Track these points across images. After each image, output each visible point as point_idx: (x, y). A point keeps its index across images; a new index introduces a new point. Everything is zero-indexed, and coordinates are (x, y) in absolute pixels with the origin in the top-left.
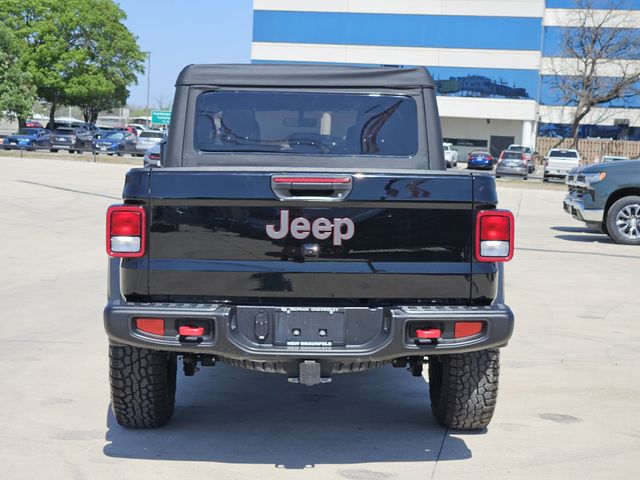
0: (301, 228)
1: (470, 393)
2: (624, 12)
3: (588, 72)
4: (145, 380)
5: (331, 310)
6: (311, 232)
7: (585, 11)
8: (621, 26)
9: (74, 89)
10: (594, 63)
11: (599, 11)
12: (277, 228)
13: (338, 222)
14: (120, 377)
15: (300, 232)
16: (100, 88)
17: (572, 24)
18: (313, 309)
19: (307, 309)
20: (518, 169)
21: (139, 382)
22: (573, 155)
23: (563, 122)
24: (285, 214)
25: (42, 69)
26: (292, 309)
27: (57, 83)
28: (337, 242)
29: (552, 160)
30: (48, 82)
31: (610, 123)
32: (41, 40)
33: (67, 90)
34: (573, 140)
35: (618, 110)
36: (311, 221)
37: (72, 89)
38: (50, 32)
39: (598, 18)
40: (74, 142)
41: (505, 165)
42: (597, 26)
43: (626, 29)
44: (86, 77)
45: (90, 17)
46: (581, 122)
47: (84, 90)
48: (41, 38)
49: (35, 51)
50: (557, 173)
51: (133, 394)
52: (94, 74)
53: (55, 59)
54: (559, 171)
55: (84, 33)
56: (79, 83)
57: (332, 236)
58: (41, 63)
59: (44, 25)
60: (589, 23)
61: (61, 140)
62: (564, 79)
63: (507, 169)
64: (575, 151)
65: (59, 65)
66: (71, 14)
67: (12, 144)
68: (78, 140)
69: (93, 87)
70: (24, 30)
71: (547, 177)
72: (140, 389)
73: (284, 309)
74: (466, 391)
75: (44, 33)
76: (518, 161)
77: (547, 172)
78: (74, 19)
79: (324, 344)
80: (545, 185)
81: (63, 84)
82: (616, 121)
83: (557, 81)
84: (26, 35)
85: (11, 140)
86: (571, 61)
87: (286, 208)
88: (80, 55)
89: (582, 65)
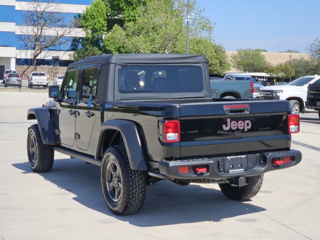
0: (234, 125)
2: (55, 4)
3: (39, 34)
4: (141, 194)
5: (243, 156)
6: (237, 126)
7: (36, 3)
8: (54, 11)
10: (42, 29)
11: (43, 3)
12: (226, 126)
13: (246, 122)
14: (131, 193)
15: (234, 127)
17: (30, 10)
18: (238, 157)
19: (235, 157)
20: (17, 83)
21: (138, 195)
22: (43, 75)
23: (27, 58)
24: (229, 120)
26: (231, 157)
29: (34, 77)
31: (50, 58)
34: (34, 67)
35: (54, 52)
36: (237, 122)
39: (42, 7)
41: (10, 81)
42: (42, 11)
43: (57, 13)
46: (37, 58)
50: (37, 84)
51: (135, 200)
54: (38, 83)
57: (244, 128)
60: (38, 9)
62: (29, 37)
63: (11, 82)
64: (44, 73)
71: (31, 86)
72: (138, 198)
73: (228, 157)
76: (16, 78)
77: (32, 83)
79: (241, 170)
80: (31, 90)
82: (53, 57)
83: (20, 37)
86: (30, 28)
87: (229, 118)
89: (36, 30)
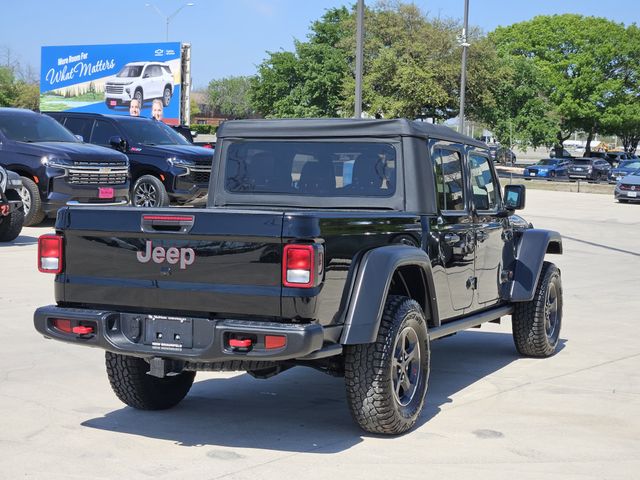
0: (159, 255)
1: (362, 401)
4: (126, 370)
5: (182, 320)
6: (165, 258)
9: (608, 119)
13: (184, 251)
15: (159, 258)
16: (635, 117)
18: (169, 318)
19: (166, 318)
21: (122, 372)
24: (149, 244)
25: (577, 101)
26: (156, 317)
27: (592, 113)
28: (183, 267)
30: (583, 112)
32: (578, 72)
33: (602, 120)
36: (166, 250)
37: (607, 118)
38: (588, 63)
40: (590, 172)
44: (621, 106)
45: (628, 46)
47: (619, 119)
48: (578, 70)
49: (571, 83)
51: (120, 380)
52: (631, 103)
53: (591, 90)
55: (622, 63)
56: (614, 112)
57: (179, 262)
58: (577, 95)
59: (583, 57)
61: (578, 169)
65: (594, 97)
66: (610, 45)
67: (532, 174)
68: (594, 169)
69: (627, 116)
70: (562, 63)
72: (123, 377)
73: (150, 317)
74: (358, 399)
75: (581, 65)
78: (613, 49)
79: (177, 346)
81: (598, 114)
84: (564, 68)
85: (531, 171)
88: (616, 84)
